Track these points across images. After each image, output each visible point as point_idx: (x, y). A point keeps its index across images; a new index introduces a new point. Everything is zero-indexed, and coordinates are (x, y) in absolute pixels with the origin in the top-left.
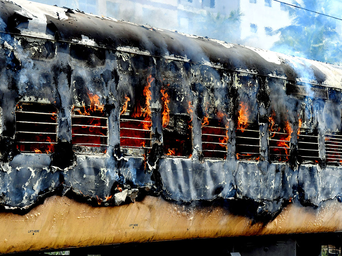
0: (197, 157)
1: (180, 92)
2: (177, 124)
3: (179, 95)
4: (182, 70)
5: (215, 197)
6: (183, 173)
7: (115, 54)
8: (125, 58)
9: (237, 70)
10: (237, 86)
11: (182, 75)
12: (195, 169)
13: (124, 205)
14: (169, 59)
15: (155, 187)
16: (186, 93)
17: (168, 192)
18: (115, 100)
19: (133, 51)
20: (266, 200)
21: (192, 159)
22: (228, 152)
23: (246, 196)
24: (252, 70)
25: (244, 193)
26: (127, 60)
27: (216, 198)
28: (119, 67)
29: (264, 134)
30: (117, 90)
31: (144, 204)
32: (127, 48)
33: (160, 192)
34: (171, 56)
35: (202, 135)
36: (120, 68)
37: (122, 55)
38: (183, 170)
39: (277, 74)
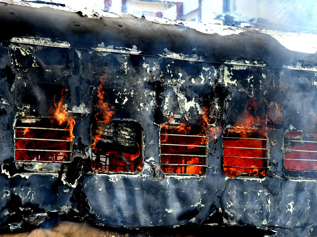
0: (150, 172)
1: (120, 92)
2: (118, 133)
3: (119, 95)
4: (125, 65)
5: (183, 222)
6: (126, 193)
7: (9, 47)
8: (25, 52)
9: (228, 62)
10: (228, 83)
11: (125, 71)
12: (146, 188)
13: (22, 234)
14: (105, 52)
15: (76, 210)
16: (132, 93)
17: (98, 217)
18: (8, 104)
19: (40, 43)
20: (277, 227)
21: (142, 176)
22: (209, 166)
23: (240, 222)
24: (256, 62)
25: (238, 217)
26: (28, 53)
27: (185, 224)
28: (15, 63)
29: (275, 142)
30: (11, 92)
31: (57, 232)
32: (29, 39)
33: (84, 217)
34: (107, 47)
35: (161, 146)
36: (17, 64)
37: (19, 48)
38: (126, 189)
39: (303, 66)
